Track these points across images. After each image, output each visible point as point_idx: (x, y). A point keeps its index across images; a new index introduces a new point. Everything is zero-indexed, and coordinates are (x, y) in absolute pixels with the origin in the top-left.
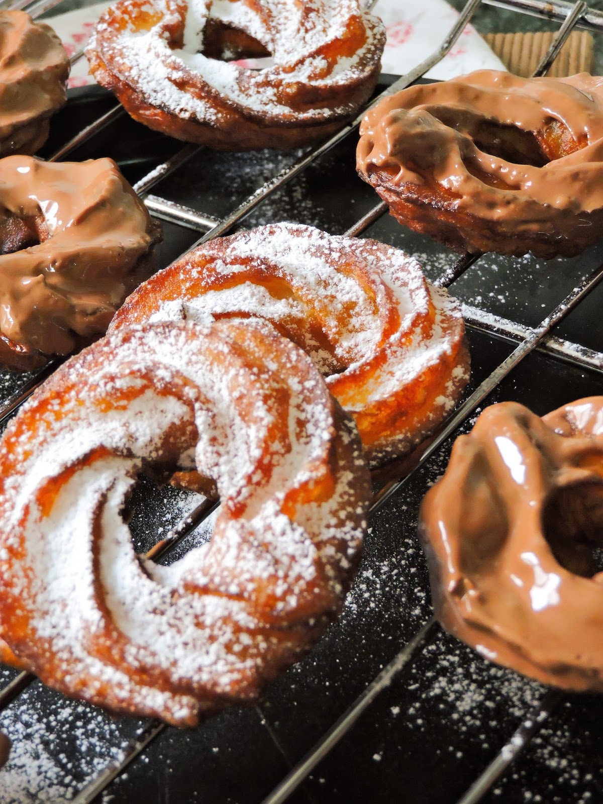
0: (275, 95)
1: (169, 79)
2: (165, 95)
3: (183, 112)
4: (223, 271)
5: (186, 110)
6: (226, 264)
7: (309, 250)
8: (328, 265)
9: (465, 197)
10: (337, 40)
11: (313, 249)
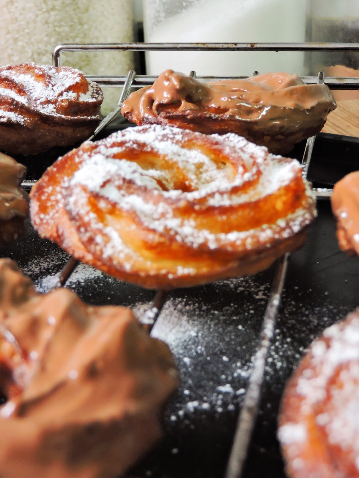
0: (54, 108)
4: (106, 153)
5: (4, 117)
6: (107, 148)
8: (174, 144)
9: (231, 110)
10: (78, 83)
11: (160, 138)
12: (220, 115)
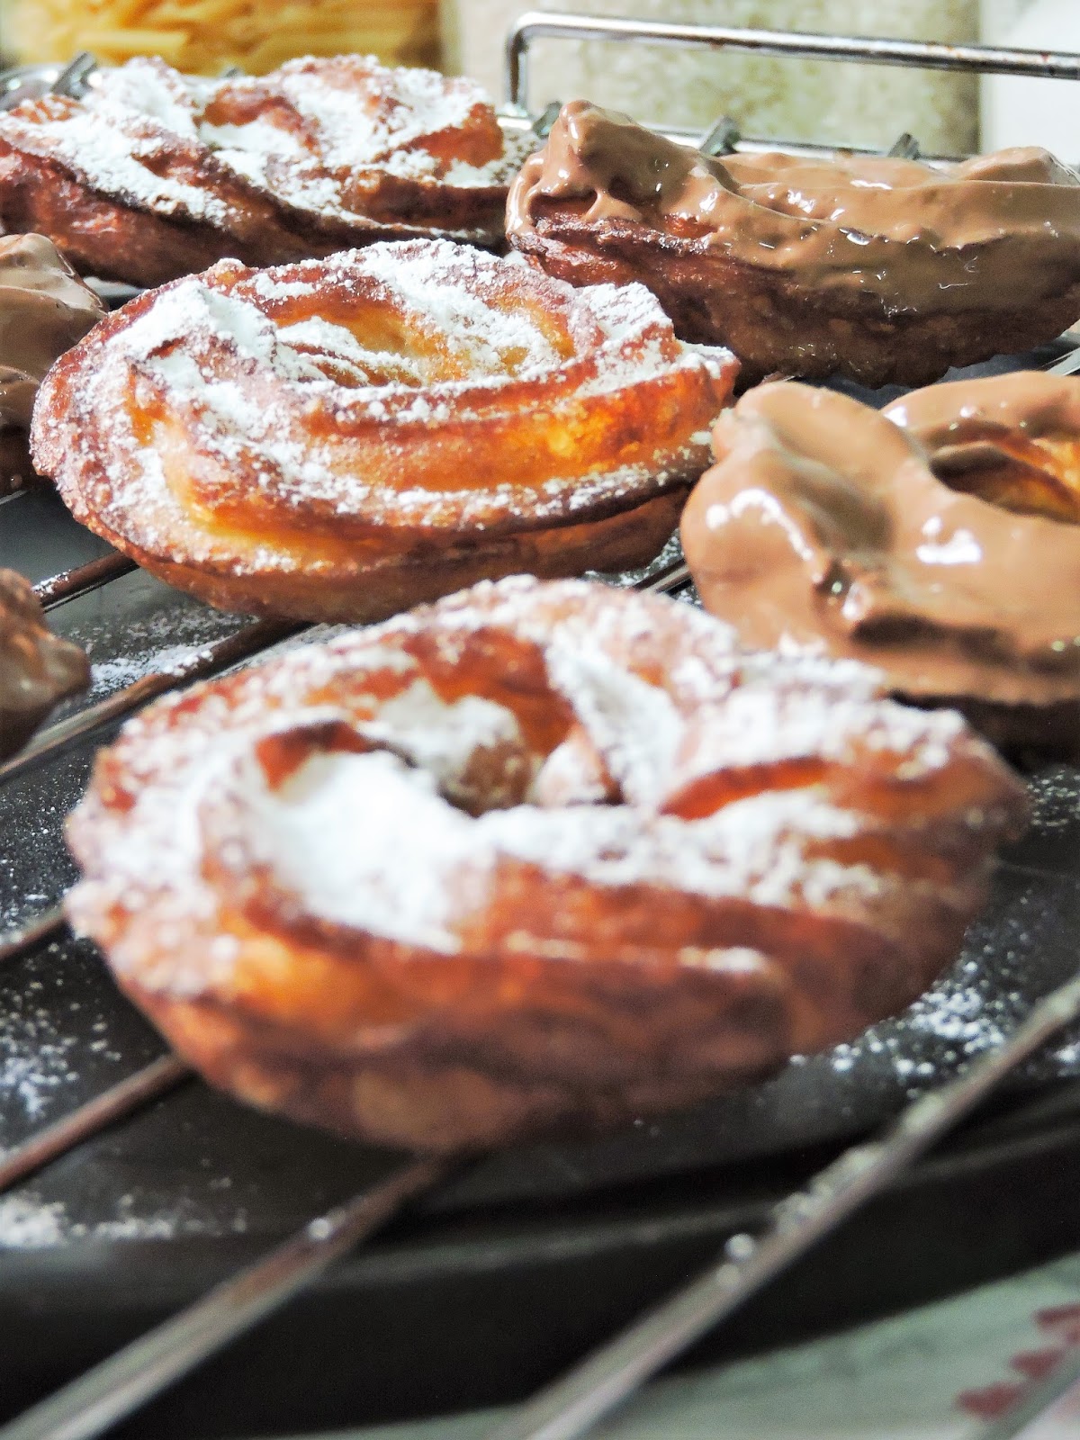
0: (337, 193)
1: (135, 157)
2: (127, 177)
3: (162, 202)
4: (269, 293)
5: (167, 200)
6: (276, 282)
7: (433, 276)
8: (471, 295)
9: (721, 229)
10: (452, 129)
11: (442, 274)
12: (686, 241)
